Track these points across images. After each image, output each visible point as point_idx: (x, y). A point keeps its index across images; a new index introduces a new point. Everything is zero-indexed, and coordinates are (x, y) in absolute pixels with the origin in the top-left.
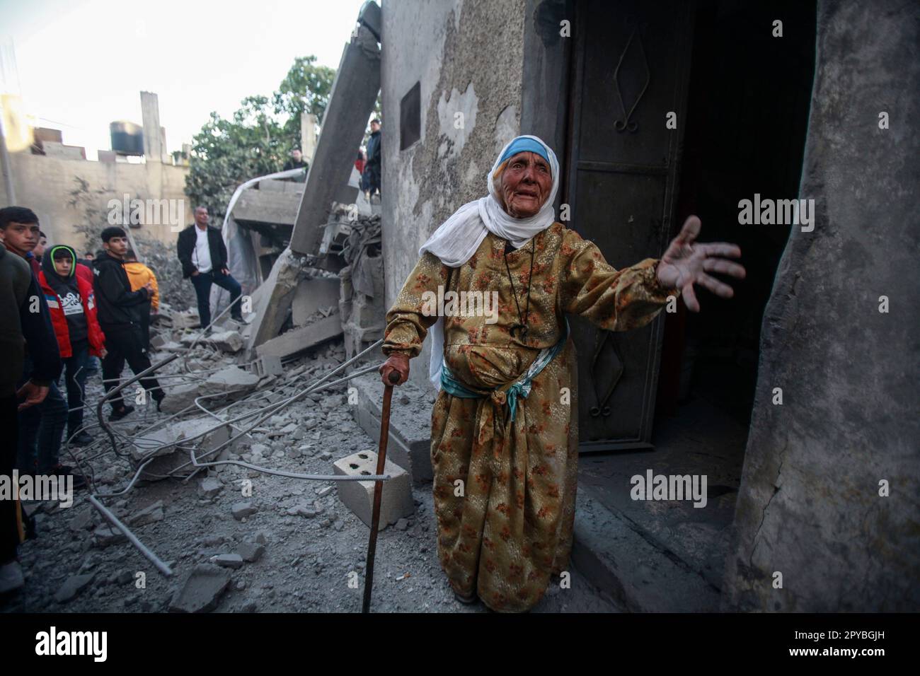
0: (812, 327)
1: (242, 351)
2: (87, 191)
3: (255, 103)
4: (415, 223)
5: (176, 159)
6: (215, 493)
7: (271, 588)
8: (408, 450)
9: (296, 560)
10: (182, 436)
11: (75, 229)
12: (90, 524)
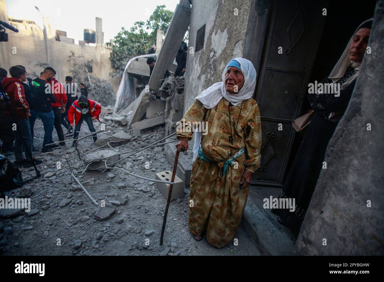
0: (347, 152)
1: (126, 125)
2: (74, 56)
3: (139, 24)
4: (198, 83)
5: (107, 46)
6: (112, 178)
7: (129, 215)
8: (184, 173)
9: (139, 207)
10: (102, 156)
11: (69, 71)
12: (70, 182)
